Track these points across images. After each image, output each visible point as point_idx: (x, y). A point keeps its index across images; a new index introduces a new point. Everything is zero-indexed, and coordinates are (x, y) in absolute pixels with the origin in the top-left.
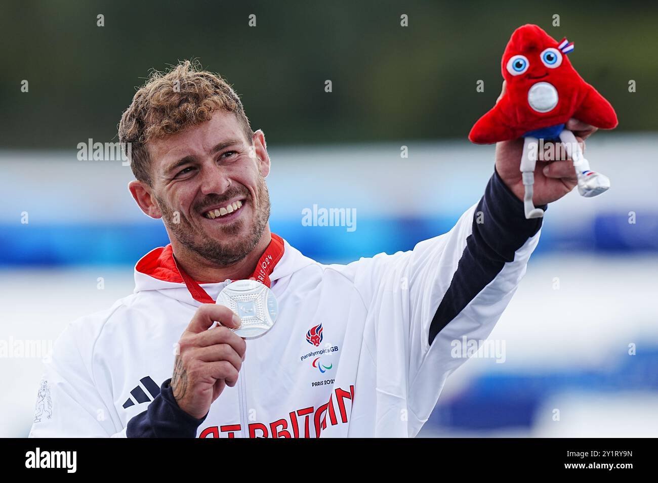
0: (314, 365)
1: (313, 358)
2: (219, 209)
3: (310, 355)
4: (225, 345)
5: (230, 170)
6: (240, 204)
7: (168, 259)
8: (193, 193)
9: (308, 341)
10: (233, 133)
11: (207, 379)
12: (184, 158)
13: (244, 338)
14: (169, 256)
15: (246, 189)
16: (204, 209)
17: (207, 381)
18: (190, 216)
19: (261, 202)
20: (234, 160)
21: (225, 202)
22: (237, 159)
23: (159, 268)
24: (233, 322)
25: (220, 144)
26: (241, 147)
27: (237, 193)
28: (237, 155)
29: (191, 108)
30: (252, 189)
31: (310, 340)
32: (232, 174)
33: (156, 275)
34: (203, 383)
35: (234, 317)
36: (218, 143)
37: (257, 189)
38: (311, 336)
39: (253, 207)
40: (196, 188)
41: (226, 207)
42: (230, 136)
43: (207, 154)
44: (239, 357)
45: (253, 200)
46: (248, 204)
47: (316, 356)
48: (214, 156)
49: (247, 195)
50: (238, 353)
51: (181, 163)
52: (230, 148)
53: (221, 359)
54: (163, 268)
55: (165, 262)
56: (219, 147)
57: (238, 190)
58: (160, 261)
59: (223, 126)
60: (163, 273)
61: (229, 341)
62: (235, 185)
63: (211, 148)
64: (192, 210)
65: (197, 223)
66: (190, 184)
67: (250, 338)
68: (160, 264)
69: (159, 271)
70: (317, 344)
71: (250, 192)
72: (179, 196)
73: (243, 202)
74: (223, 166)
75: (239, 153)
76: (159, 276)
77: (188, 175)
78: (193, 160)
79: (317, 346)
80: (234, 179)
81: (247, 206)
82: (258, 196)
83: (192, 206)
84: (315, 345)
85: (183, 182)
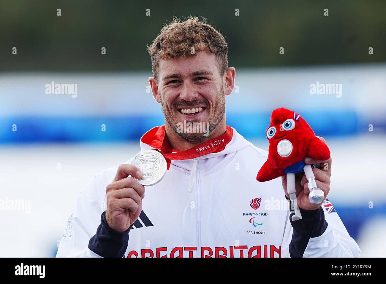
0: (250, 221)
1: (250, 217)
2: (187, 109)
3: (250, 214)
4: (130, 188)
5: (200, 88)
6: (200, 109)
7: (162, 135)
8: (175, 96)
9: (251, 205)
10: (208, 67)
11: (117, 209)
12: (174, 74)
13: (143, 185)
14: (162, 133)
15: (207, 102)
16: (179, 107)
17: (117, 210)
18: (171, 109)
19: (215, 111)
20: (204, 83)
21: (191, 106)
22: (206, 82)
23: (155, 140)
24: (137, 175)
25: (197, 72)
26: (210, 76)
27: (200, 103)
28: (206, 80)
29: (185, 46)
30: (211, 102)
31: (252, 205)
32: (201, 91)
33: (153, 145)
34: (115, 211)
35: (138, 172)
36: (196, 70)
37: (214, 102)
38: (253, 203)
39: (209, 113)
40: (177, 93)
41: (191, 109)
42: (205, 69)
43: (188, 76)
44: (139, 196)
45: (210, 109)
46: (207, 110)
47: (253, 216)
48: (192, 78)
49: (207, 105)
50: (138, 194)
51: (171, 77)
52: (203, 76)
53: (127, 197)
54: (157, 141)
55: (159, 137)
56: (196, 74)
57: (202, 101)
58: (156, 136)
59: (203, 61)
60: (157, 144)
61: (133, 186)
62: (200, 98)
63: (191, 73)
64: (172, 105)
65: (174, 114)
66: (174, 90)
67: (148, 186)
68: (156, 138)
69: (154, 142)
70: (255, 209)
71: (209, 104)
72: (167, 95)
73: (204, 108)
74: (197, 85)
75: (208, 79)
76: (154, 145)
77: (175, 84)
78: (179, 77)
79: (255, 210)
80: (200, 94)
81: (205, 112)
82: (214, 107)
83: (173, 103)
84: (254, 209)
85: (171, 88)
